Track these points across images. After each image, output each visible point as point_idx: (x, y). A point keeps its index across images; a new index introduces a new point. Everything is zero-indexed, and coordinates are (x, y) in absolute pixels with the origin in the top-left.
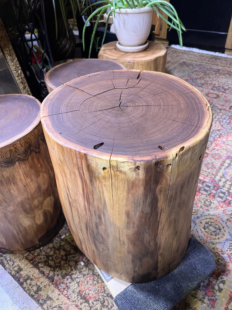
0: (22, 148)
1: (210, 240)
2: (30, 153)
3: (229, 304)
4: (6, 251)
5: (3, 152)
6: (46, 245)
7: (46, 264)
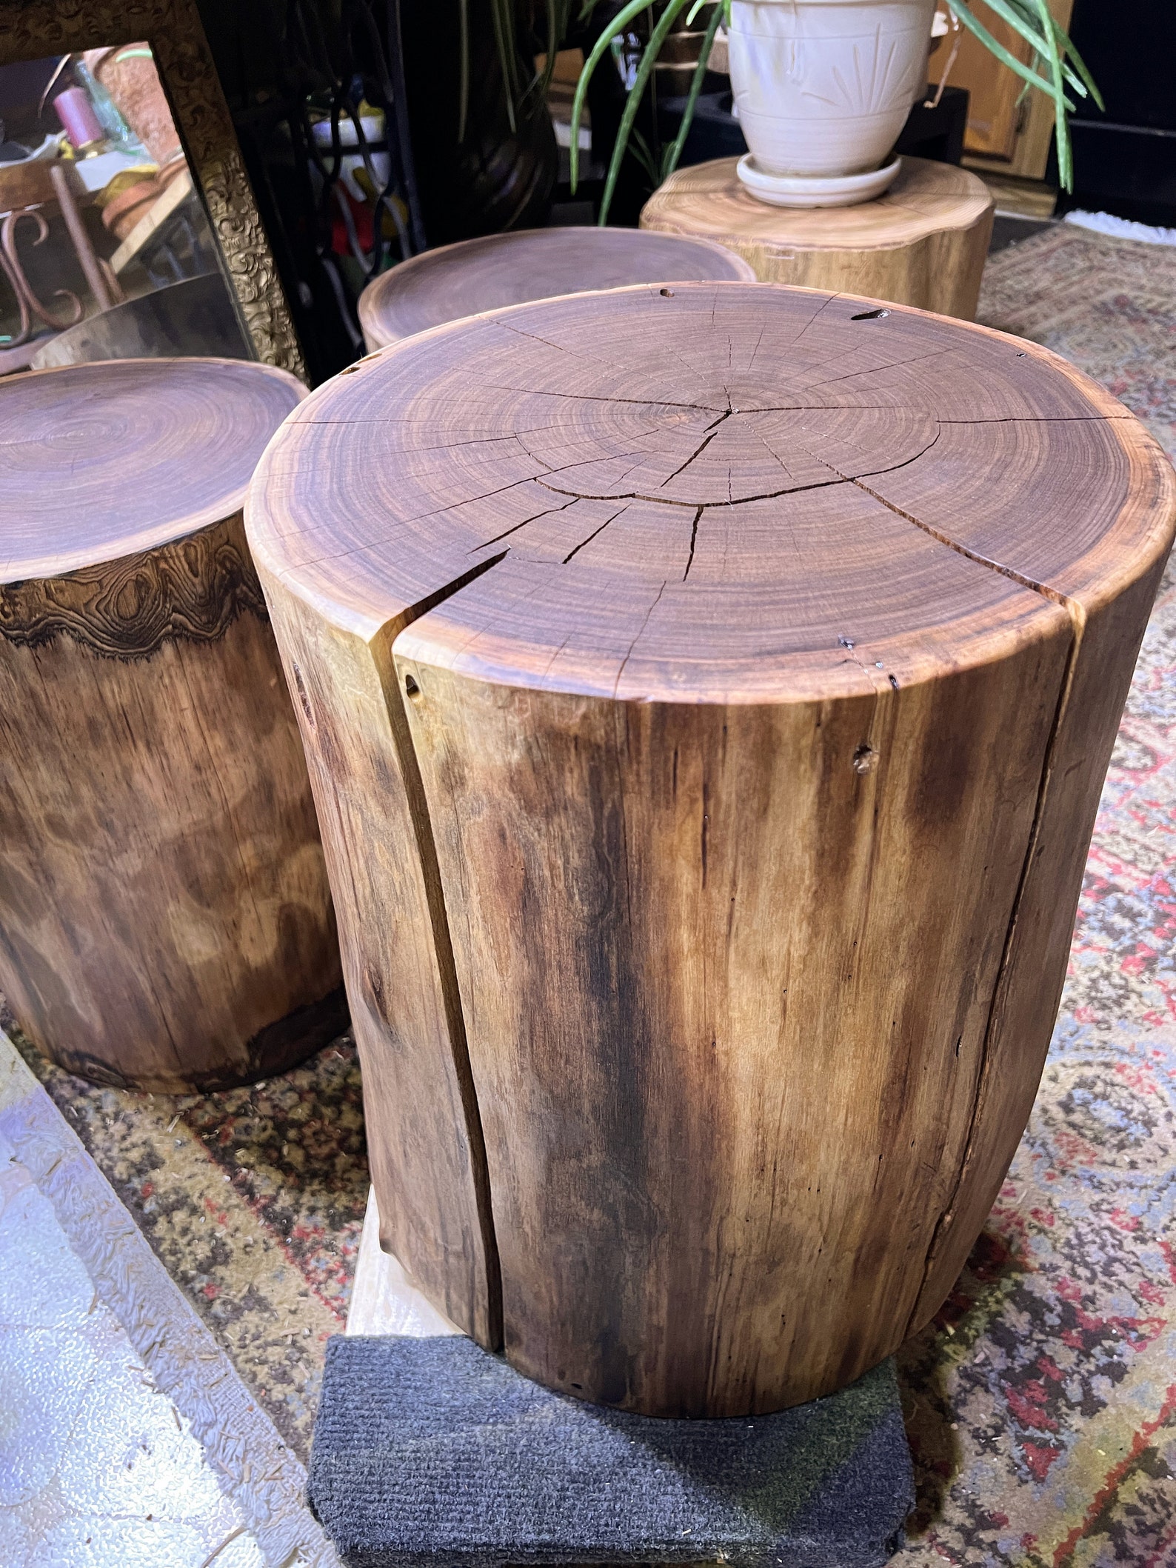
0: (196, 581)
1: (1086, 1167)
2: (233, 611)
3: (1123, 1479)
4: (102, 1073)
5: (105, 583)
6: (280, 1072)
7: (269, 1157)
